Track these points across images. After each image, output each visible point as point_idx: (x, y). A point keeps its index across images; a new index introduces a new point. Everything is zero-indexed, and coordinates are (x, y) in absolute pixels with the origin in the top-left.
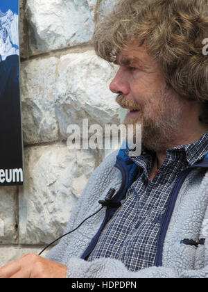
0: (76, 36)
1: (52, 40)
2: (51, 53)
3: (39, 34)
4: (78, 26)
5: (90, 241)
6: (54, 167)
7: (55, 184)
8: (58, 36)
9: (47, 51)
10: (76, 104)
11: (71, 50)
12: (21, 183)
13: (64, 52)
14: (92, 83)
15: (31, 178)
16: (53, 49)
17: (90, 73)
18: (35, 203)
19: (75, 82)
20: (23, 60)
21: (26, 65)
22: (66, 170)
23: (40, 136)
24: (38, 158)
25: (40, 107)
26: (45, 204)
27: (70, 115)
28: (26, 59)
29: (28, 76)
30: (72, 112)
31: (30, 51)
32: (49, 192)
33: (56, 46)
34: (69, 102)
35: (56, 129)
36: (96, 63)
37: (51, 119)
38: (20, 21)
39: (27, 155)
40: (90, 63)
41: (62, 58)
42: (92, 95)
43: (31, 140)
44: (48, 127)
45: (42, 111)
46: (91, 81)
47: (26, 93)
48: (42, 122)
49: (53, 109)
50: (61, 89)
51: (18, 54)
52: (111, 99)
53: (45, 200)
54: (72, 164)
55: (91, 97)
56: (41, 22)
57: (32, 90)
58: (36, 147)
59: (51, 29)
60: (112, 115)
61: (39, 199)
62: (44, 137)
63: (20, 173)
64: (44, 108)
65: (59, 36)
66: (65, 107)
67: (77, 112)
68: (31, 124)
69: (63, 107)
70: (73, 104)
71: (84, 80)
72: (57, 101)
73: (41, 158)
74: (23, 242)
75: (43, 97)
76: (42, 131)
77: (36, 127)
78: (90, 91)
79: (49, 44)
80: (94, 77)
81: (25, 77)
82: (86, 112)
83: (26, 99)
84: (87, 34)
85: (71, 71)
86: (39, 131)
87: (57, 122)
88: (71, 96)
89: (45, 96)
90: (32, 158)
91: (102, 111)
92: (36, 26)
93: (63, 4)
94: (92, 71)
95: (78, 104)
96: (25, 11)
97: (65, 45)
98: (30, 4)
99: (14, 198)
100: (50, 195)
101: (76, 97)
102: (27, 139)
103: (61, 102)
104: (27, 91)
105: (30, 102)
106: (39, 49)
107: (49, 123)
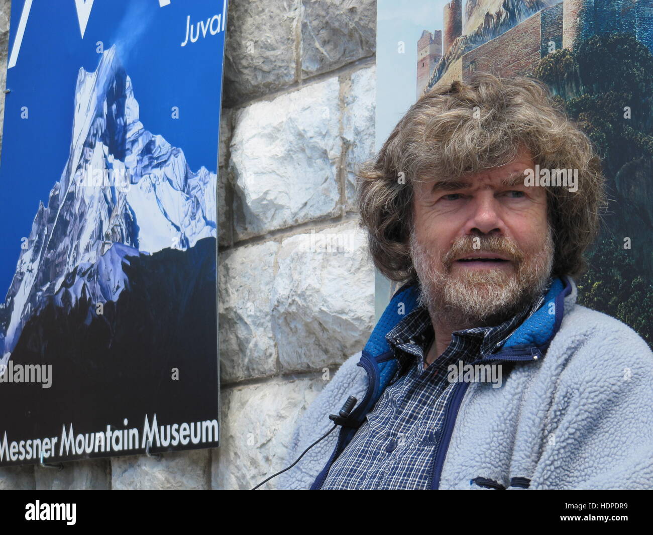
0: (308, 206)
1: (270, 214)
2: (268, 237)
3: (249, 204)
4: (311, 190)
6: (269, 416)
7: (270, 444)
8: (279, 208)
9: (262, 233)
10: (305, 310)
11: (299, 230)
12: (215, 444)
13: (288, 234)
14: (331, 277)
15: (231, 436)
16: (272, 229)
17: (328, 261)
18: (237, 477)
19: (303, 277)
20: (222, 249)
21: (227, 257)
22: (288, 420)
23: (248, 369)
24: (243, 404)
25: (248, 321)
26: (253, 477)
27: (295, 331)
28: (228, 248)
29: (231, 273)
30: (299, 326)
31: (235, 234)
32: (260, 458)
33: (275, 225)
34: (293, 308)
35: (274, 356)
37: (265, 340)
38: (219, 187)
39: (227, 401)
41: (286, 242)
42: (330, 296)
43: (234, 376)
44: (261, 354)
45: (252, 327)
46: (330, 273)
47: (227, 299)
48: (251, 345)
49: (269, 324)
50: (283, 288)
51: (215, 236)
52: (361, 301)
53: (253, 471)
54: (296, 412)
55: (329, 299)
56: (252, 186)
57: (236, 294)
58: (240, 388)
59: (269, 197)
60: (362, 328)
61: (244, 471)
62: (253, 369)
63: (213, 428)
64: (254, 323)
65: (281, 207)
66: (288, 319)
67: (307, 325)
68: (234, 351)
69: (285, 318)
70: (301, 311)
71: (318, 272)
72: (275, 309)
73: (249, 402)
76: (250, 361)
77: (241, 355)
78: (327, 289)
79: (265, 221)
80: (334, 267)
81: (227, 275)
82: (320, 324)
83: (227, 309)
84: (325, 203)
85: (298, 259)
86: (246, 360)
87: (275, 345)
88: (297, 299)
90: (235, 404)
91: (346, 320)
92: (246, 192)
93: (288, 157)
94: (332, 258)
95: (308, 312)
96: (229, 169)
97: (290, 222)
98: (236, 158)
99: (204, 471)
100: (262, 462)
101: (305, 299)
102: (227, 374)
103: (282, 309)
104: (229, 296)
105: (232, 314)
106: (249, 230)
107: (262, 346)
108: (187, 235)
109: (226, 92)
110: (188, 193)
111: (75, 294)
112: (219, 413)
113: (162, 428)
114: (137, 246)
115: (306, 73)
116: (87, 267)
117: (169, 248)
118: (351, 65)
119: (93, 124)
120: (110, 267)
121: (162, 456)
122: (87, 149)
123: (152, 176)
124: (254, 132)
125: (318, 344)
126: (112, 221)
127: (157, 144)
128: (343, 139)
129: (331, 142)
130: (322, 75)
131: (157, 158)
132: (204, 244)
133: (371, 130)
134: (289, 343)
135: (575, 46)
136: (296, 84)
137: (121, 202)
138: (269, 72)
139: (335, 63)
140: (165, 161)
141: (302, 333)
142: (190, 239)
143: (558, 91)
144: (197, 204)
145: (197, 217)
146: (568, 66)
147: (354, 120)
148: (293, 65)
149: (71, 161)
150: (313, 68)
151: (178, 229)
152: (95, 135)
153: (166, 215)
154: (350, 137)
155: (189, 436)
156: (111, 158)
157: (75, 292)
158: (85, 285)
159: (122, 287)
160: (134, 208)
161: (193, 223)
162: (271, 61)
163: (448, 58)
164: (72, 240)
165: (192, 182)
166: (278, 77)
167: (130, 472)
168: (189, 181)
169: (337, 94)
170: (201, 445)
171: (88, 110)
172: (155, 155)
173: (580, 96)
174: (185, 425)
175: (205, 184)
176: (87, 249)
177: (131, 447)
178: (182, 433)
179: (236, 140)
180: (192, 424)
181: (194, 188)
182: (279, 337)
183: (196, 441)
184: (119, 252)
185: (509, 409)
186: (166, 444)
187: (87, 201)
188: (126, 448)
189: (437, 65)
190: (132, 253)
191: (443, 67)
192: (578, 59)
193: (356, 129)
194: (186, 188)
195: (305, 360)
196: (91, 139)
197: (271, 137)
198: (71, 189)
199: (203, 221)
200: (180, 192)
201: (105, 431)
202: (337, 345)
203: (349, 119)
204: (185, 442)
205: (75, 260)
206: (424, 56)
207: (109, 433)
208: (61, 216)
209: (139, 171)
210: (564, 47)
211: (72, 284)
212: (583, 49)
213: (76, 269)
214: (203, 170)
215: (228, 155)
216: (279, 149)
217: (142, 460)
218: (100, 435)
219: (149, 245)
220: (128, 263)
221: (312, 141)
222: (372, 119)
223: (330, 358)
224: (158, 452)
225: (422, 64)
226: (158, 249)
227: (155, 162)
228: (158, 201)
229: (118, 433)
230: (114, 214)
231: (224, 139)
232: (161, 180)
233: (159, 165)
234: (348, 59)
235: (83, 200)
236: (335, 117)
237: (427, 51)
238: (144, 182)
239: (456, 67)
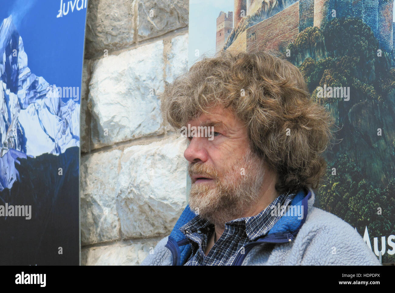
0: (142, 127)
1: (116, 132)
2: (115, 146)
3: (102, 125)
4: (144, 116)
8: (122, 127)
9: (110, 144)
10: (139, 197)
11: (135, 142)
13: (128, 145)
14: (157, 175)
16: (117, 141)
17: (155, 164)
19: (138, 174)
20: (83, 154)
21: (87, 159)
23: (100, 235)
24: (96, 259)
25: (101, 203)
27: (132, 211)
28: (87, 153)
29: (89, 171)
30: (135, 208)
31: (92, 144)
33: (119, 139)
34: (131, 196)
35: (118, 227)
36: (161, 154)
37: (112, 216)
38: (82, 112)
39: (85, 257)
40: (156, 153)
41: (126, 150)
42: (156, 188)
43: (90, 240)
44: (109, 226)
45: (103, 207)
46: (156, 172)
47: (86, 188)
48: (102, 220)
49: (115, 206)
50: (124, 182)
51: (79, 145)
52: (177, 192)
55: (155, 190)
56: (104, 112)
57: (92, 185)
58: (94, 248)
60: (177, 210)
62: (103, 236)
64: (105, 205)
65: (124, 127)
66: (128, 202)
67: (140, 207)
68: (90, 223)
69: (126, 202)
70: (136, 197)
71: (148, 171)
72: (119, 195)
73: (100, 258)
75: (103, 192)
76: (102, 230)
77: (95, 226)
78: (154, 183)
79: (113, 136)
80: (159, 168)
81: (86, 172)
82: (149, 207)
83: (86, 195)
84: (153, 125)
85: (135, 162)
86: (99, 230)
87: (119, 220)
88: (134, 189)
89: (106, 191)
90: (90, 259)
91: (167, 205)
92: (100, 116)
93: (128, 93)
94: (158, 162)
95: (141, 198)
96: (89, 101)
97: (129, 137)
98: (93, 93)
101: (139, 190)
102: (85, 239)
103: (123, 196)
104: (87, 186)
105: (90, 198)
106: (101, 142)
107: (110, 220)
108: (60, 145)
109: (87, 48)
110: (60, 116)
114: (25, 152)
115: (141, 37)
117: (47, 154)
118: (172, 32)
120: (7, 165)
123: (36, 104)
124: (106, 76)
125: (147, 219)
126: (8, 134)
127: (40, 83)
128: (166, 82)
129: (158, 84)
130: (152, 39)
131: (40, 93)
132: (72, 151)
134: (128, 219)
135: (322, 25)
136: (134, 43)
137: (14, 121)
138: (116, 36)
139: (161, 31)
140: (45, 95)
141: (137, 212)
142: (61, 147)
143: (311, 54)
144: (67, 124)
145: (67, 133)
146: (317, 38)
147: (173, 69)
148: (133, 32)
150: (146, 34)
151: (53, 140)
153: (45, 131)
154: (170, 81)
156: (8, 92)
159: (15, 179)
160: (23, 125)
161: (64, 136)
162: (118, 29)
163: (237, 31)
165: (64, 109)
166: (122, 39)
168: (61, 108)
169: (162, 52)
172: (38, 90)
173: (325, 58)
175: (72, 110)
179: (93, 81)
181: (65, 113)
182: (121, 214)
184: (13, 155)
189: (230, 35)
190: (22, 156)
191: (234, 36)
192: (324, 34)
193: (175, 75)
194: (59, 113)
195: (138, 230)
197: (117, 80)
199: (70, 136)
200: (55, 116)
202: (160, 220)
203: (170, 69)
206: (221, 28)
209: (27, 101)
210: (315, 25)
212: (327, 27)
214: (71, 102)
215: (88, 91)
216: (122, 88)
219: (34, 151)
220: (19, 163)
221: (145, 83)
223: (155, 229)
225: (219, 34)
226: (40, 154)
227: (38, 95)
228: (40, 121)
230: (9, 129)
231: (85, 80)
232: (42, 107)
233: (41, 97)
234: (169, 29)
236: (161, 66)
237: (223, 25)
238: (31, 108)
239: (243, 36)
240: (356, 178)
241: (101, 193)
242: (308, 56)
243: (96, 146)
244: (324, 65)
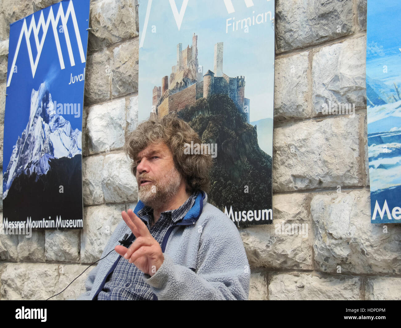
0: (115, 144)
1: (101, 146)
2: (101, 154)
3: (94, 142)
4: (116, 138)
5: (113, 264)
6: (101, 219)
7: (101, 228)
8: (104, 144)
9: (98, 152)
10: (113, 183)
11: (112, 152)
12: (81, 228)
13: (107, 153)
14: (123, 171)
15: (88, 225)
16: (102, 151)
17: (121, 166)
18: (90, 239)
19: (113, 171)
20: (84, 157)
21: (86, 160)
22: (108, 220)
23: (93, 201)
24: (92, 213)
25: (93, 184)
26: (95, 240)
27: (110, 189)
28: (86, 156)
30: (111, 188)
31: (89, 152)
32: (98, 233)
34: (109, 182)
35: (103, 197)
36: (125, 160)
37: (99, 191)
38: (83, 136)
39: (86, 212)
40: (122, 160)
41: (107, 156)
42: (122, 178)
43: (88, 203)
44: (98, 196)
45: (95, 186)
46: (122, 170)
47: (86, 176)
48: (94, 193)
49: (101, 185)
50: (105, 174)
51: (81, 154)
52: (133, 180)
53: (95, 238)
54: (110, 217)
55: (122, 180)
56: (95, 136)
57: (89, 174)
58: (91, 207)
59: (101, 140)
60: (133, 190)
61: (92, 237)
62: (95, 201)
63: (81, 222)
64: (96, 185)
67: (114, 188)
68: (88, 194)
69: (107, 185)
70: (112, 183)
71: (118, 169)
72: (103, 181)
73: (94, 213)
74: (83, 262)
75: (95, 179)
76: (94, 198)
77: (91, 196)
78: (121, 176)
79: (99, 148)
80: (124, 168)
81: (86, 167)
82: (119, 188)
83: (86, 179)
84: (120, 143)
85: (111, 164)
86: (93, 198)
87: (103, 193)
88: (111, 179)
89: (96, 178)
90: (88, 213)
91: (128, 187)
92: (92, 138)
93: (107, 126)
94: (123, 165)
95: (114, 183)
96: (86, 129)
98: (89, 125)
99: (78, 236)
100: (98, 235)
101: (113, 179)
102: (86, 202)
103: (105, 182)
104: (86, 174)
105: (88, 181)
106: (94, 151)
107: (98, 193)
108: (71, 153)
109: (85, 101)
110: (72, 138)
111: (32, 170)
112: (83, 217)
113: (63, 221)
114: (53, 155)
115: (114, 96)
116: (36, 161)
117: (65, 157)
118: (130, 94)
119: (37, 110)
120: (44, 162)
121: (63, 230)
122: (35, 119)
123: (59, 130)
124: (95, 116)
125: (118, 194)
126: (44, 145)
127: (60, 119)
128: (127, 121)
129: (123, 122)
130: (119, 97)
131: (60, 124)
132: (78, 156)
133: (137, 119)
134: (108, 193)
135: (208, 97)
136: (110, 99)
137: (48, 139)
138: (101, 95)
139: (124, 93)
140: (63, 126)
141: (112, 190)
142: (72, 154)
143: (202, 112)
144: (75, 142)
145: (75, 146)
146: (205, 104)
147: (130, 115)
148: (109, 93)
149: (30, 123)
150: (116, 94)
151: (68, 150)
152: (38, 114)
153: (64, 145)
154: (129, 121)
155: (73, 224)
156: (44, 123)
157: (31, 170)
158: (35, 168)
159: (48, 169)
160: (52, 141)
161: (73, 148)
162: (101, 91)
163: (164, 97)
164: (30, 151)
165: (73, 134)
166: (104, 97)
167: (52, 235)
168: (72, 133)
169: (125, 105)
170: (76, 228)
171: (36, 104)
172: (60, 123)
173: (209, 115)
174: (71, 220)
175: (77, 135)
176: (36, 155)
177: (52, 227)
178: (70, 223)
179: (88, 119)
180: (74, 220)
181: (74, 136)
182: (104, 191)
183: (75, 226)
184: (47, 157)
185: (183, 243)
186: (64, 227)
187: (36, 137)
188: (50, 227)
189: (160, 99)
190: (52, 158)
191: (162, 100)
192: (208, 102)
193: (131, 118)
194: (71, 136)
195: (113, 199)
196: (37, 115)
197: (101, 118)
198: (30, 132)
199: (77, 148)
200: (69, 137)
201: (42, 220)
202: (125, 195)
203: (129, 114)
204: (71, 226)
205: (31, 158)
206: (155, 95)
207: (44, 221)
208: (26, 142)
209: (54, 128)
210: (204, 97)
211: (30, 167)
212: (210, 98)
213: (32, 161)
214: (77, 130)
215: (86, 124)
216: (104, 123)
217: (56, 231)
218: (41, 221)
219: (58, 155)
220: (51, 161)
221: (116, 121)
222: (137, 116)
223: (122, 199)
224: (61, 229)
225: (154, 98)
226: (61, 157)
227: (60, 125)
228: (61, 139)
229: (47, 221)
230: (45, 143)
231: (84, 117)
232: (62, 132)
233: (61, 127)
234: (128, 92)
235: (34, 137)
236: (124, 113)
237: (156, 94)
238: (56, 132)
239: (166, 100)
240: (226, 180)
241: (93, 178)
242: (200, 113)
243: (91, 153)
244: (209, 119)
